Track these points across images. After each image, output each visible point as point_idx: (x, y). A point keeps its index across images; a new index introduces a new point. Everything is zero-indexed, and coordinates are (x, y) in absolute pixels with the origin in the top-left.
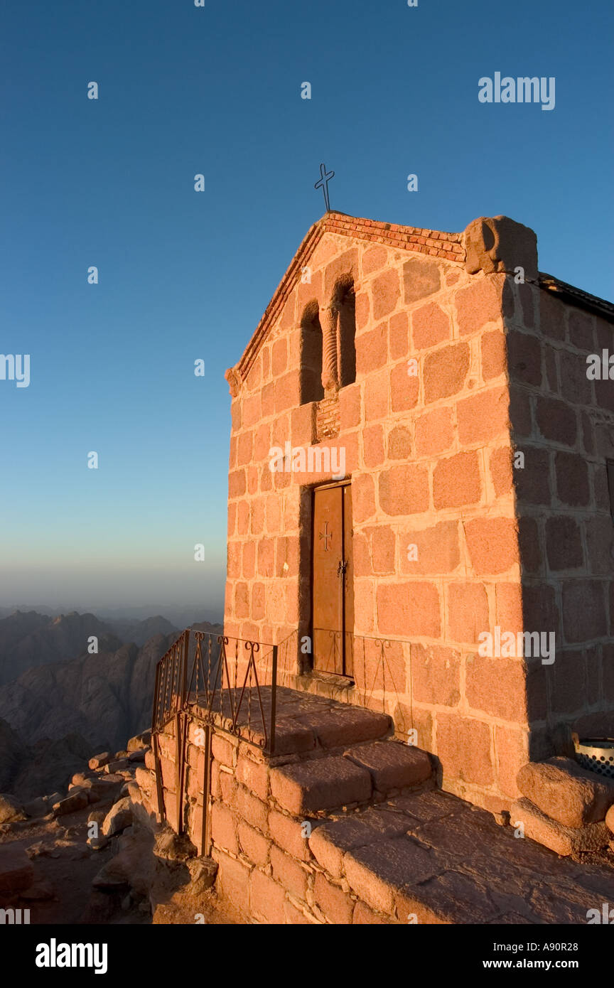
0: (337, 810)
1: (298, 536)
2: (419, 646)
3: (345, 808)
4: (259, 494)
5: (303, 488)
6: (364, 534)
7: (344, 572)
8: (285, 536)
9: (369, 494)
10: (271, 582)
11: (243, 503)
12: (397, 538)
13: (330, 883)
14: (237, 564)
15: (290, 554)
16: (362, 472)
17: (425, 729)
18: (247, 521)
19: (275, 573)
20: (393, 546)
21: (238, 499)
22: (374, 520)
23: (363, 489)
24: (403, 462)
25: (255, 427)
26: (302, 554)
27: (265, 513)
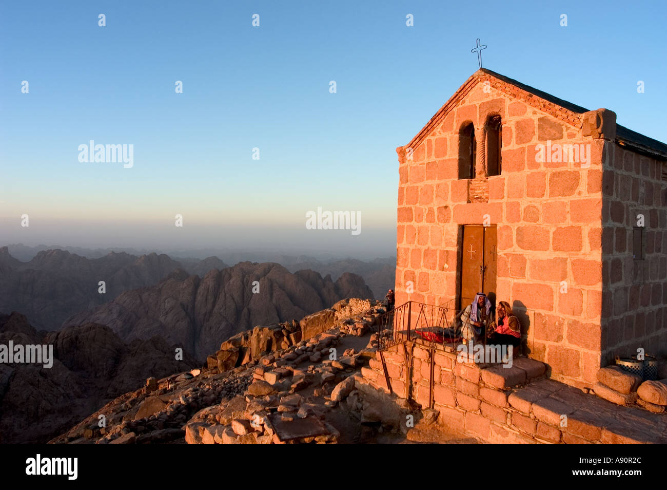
0: (514, 387)
1: (456, 251)
2: (540, 314)
3: (517, 386)
4: (424, 223)
5: (459, 225)
6: (505, 256)
7: (484, 271)
8: (446, 249)
9: (510, 237)
10: (435, 273)
11: (411, 227)
12: (528, 261)
13: (522, 415)
14: (406, 260)
15: (450, 260)
16: (505, 224)
17: (541, 351)
18: (414, 237)
19: (437, 268)
20: (525, 265)
21: (406, 224)
22: (512, 250)
23: (505, 233)
24: (533, 224)
25: (421, 185)
26: (458, 260)
27: (429, 234)
